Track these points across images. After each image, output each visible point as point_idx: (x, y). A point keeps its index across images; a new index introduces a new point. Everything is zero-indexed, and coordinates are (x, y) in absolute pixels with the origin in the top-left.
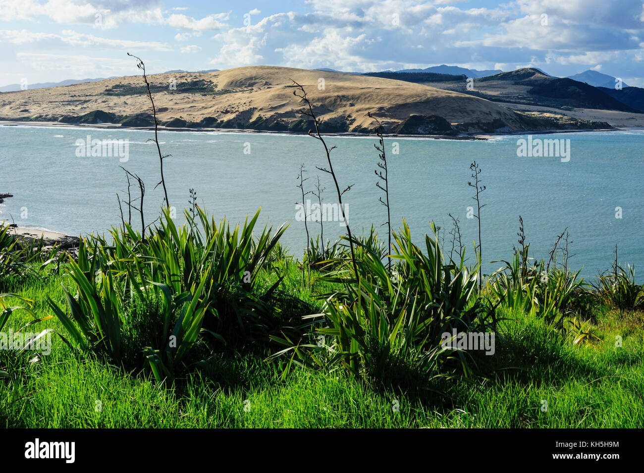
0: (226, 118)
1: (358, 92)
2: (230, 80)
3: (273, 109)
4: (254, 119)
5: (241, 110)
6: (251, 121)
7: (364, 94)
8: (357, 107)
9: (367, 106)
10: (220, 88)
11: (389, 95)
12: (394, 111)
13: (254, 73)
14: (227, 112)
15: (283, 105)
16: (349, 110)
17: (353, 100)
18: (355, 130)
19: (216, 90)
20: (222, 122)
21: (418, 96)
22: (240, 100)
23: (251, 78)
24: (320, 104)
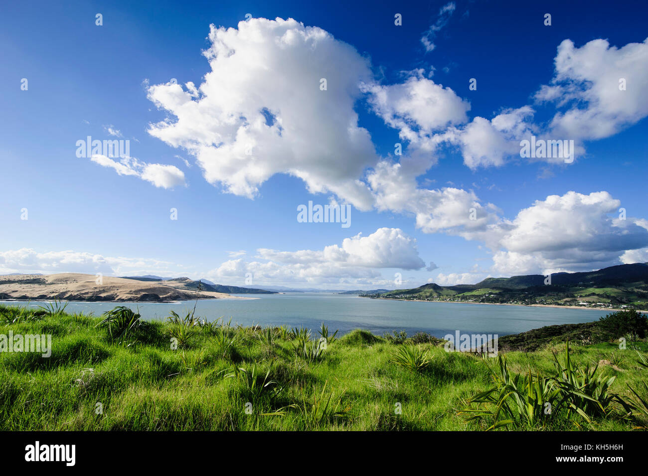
0: (52, 295)
1: (121, 285)
2: (56, 278)
3: (78, 291)
4: (67, 295)
5: (61, 291)
6: (65, 297)
7: (123, 285)
8: (119, 291)
9: (125, 290)
10: (49, 282)
11: (134, 286)
12: (137, 292)
13: (69, 276)
14: (53, 292)
15: (84, 290)
16: (116, 291)
17: (118, 288)
18: (118, 300)
19: (47, 283)
20: (50, 297)
21: (147, 286)
22: (61, 288)
23: (67, 278)
24: (102, 289)
